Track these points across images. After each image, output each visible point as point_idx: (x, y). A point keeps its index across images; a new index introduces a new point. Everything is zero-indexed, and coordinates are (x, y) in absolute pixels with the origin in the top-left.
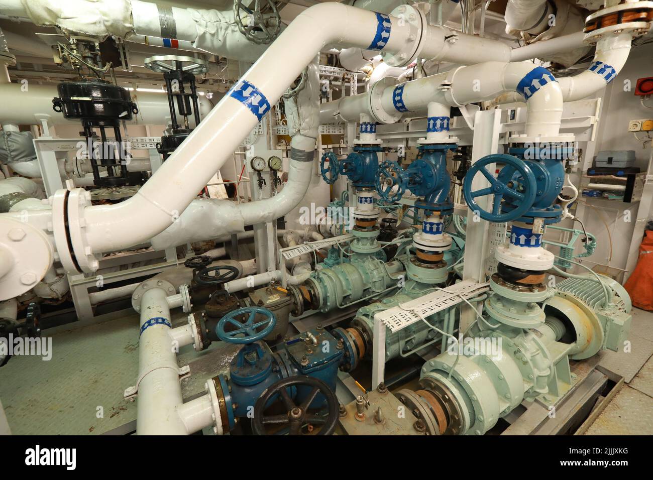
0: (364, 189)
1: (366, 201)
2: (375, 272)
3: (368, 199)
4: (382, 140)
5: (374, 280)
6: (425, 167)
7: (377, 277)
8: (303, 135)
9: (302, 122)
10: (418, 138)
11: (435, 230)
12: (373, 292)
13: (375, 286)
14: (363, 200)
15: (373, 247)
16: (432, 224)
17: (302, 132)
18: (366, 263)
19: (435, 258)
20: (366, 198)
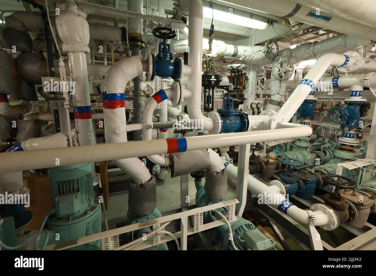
0: (308, 118)
1: (307, 124)
2: (308, 156)
3: (308, 123)
4: (318, 98)
5: (308, 159)
6: (351, 110)
7: (310, 158)
8: (280, 95)
9: (281, 89)
10: (345, 98)
11: (352, 136)
12: (308, 165)
13: (308, 162)
14: (306, 123)
15: (308, 144)
16: (350, 134)
17: (280, 93)
18: (304, 152)
19: (351, 148)
20: (307, 123)
